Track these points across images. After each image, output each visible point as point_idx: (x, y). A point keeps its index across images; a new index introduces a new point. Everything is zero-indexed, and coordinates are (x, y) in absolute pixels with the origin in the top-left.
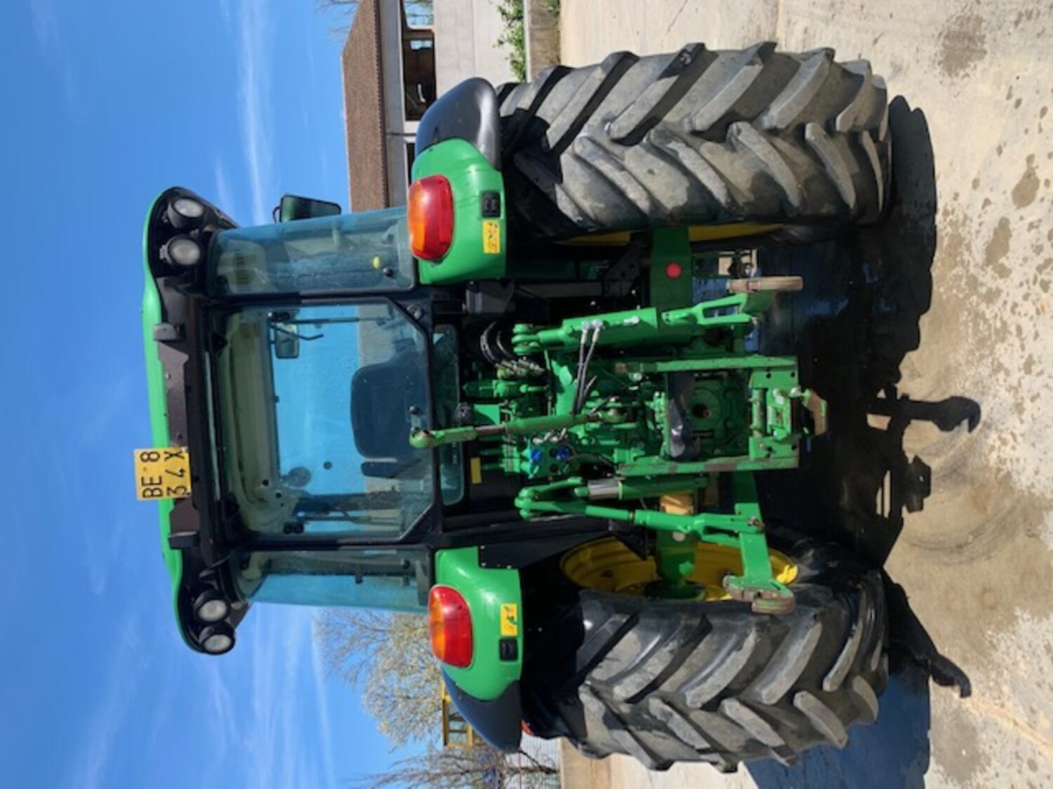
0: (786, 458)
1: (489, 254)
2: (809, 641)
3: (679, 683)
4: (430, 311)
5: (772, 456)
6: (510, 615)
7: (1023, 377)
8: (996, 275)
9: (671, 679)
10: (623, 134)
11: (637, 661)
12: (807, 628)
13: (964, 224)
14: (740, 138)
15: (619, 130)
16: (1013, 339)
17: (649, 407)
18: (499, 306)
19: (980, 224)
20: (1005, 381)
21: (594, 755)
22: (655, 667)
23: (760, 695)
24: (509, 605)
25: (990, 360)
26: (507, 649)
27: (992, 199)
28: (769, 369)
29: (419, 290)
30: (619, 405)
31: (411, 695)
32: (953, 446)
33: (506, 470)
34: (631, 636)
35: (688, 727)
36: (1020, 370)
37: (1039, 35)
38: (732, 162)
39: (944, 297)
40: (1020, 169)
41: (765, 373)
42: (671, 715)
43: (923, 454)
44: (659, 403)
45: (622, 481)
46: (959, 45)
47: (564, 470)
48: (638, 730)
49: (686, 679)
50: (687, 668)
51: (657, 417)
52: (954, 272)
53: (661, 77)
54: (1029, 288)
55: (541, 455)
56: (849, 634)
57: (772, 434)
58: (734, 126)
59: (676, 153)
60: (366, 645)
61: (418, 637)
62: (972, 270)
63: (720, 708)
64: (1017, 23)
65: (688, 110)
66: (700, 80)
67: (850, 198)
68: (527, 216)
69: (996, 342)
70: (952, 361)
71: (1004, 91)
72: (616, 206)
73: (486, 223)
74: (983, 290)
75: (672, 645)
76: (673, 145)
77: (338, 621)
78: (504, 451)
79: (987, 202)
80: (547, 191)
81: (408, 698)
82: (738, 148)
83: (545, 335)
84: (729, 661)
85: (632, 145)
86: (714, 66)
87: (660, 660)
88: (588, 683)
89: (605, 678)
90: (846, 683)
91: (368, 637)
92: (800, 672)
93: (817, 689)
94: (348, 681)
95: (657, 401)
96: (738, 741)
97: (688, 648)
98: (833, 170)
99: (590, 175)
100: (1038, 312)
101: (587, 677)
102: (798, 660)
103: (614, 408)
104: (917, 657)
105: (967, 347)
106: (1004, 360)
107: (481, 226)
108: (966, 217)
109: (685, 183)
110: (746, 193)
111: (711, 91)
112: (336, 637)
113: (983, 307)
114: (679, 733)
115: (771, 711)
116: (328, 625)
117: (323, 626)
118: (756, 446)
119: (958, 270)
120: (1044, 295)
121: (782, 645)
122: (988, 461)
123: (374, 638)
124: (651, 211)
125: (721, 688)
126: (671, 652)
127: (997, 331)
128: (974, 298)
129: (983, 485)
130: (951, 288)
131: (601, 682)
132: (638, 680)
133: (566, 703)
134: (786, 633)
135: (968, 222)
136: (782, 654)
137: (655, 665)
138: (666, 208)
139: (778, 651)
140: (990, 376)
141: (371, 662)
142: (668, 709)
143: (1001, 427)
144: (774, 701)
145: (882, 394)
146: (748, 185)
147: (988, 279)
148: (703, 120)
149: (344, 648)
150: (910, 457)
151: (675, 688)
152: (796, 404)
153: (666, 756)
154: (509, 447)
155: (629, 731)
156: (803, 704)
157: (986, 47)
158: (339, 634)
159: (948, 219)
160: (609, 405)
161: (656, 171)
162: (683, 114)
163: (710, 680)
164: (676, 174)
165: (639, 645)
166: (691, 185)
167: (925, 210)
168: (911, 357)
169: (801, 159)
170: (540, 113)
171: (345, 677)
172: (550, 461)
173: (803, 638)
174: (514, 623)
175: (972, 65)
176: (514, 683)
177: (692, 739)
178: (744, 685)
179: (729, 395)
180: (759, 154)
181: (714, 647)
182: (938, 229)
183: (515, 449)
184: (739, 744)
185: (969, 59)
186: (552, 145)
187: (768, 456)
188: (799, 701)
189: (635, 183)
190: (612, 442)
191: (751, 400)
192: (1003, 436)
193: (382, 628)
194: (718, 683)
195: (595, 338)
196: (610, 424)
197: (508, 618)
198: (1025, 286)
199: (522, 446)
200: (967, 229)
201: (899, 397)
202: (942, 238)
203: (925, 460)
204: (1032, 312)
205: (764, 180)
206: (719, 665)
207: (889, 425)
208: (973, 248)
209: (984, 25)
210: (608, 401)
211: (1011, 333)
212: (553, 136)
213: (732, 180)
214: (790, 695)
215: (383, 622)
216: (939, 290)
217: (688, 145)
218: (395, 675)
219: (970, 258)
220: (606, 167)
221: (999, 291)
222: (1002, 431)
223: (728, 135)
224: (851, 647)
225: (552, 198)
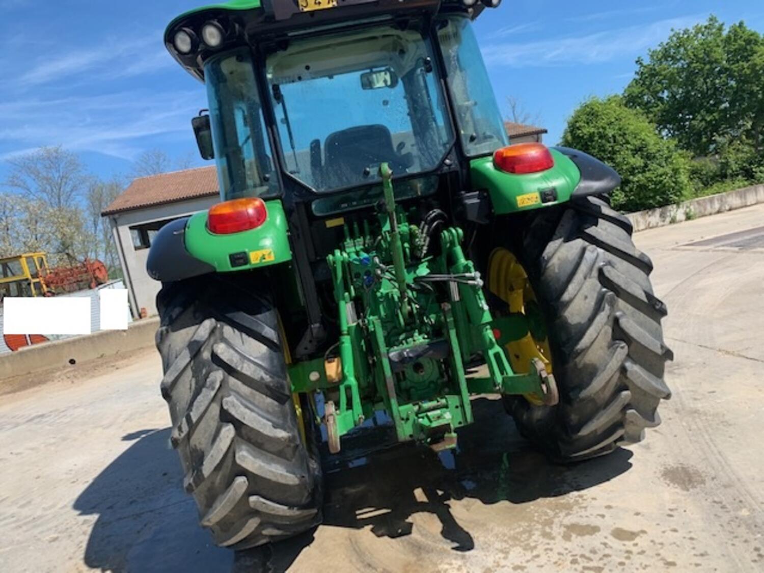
0: (405, 431)
1: (516, 201)
2: (286, 476)
3: (238, 390)
4: (451, 170)
5: (403, 422)
6: (266, 257)
7: (508, 567)
8: (562, 534)
9: (239, 383)
10: (607, 274)
11: (248, 356)
12: (294, 473)
13: (581, 508)
14: (619, 349)
15: (609, 271)
16: (529, 555)
17: (415, 332)
18: (472, 216)
19: (587, 516)
20: (500, 558)
21: (159, 340)
22: (247, 369)
23: (241, 450)
24: (272, 255)
25: (508, 546)
26: (239, 258)
27: (606, 518)
28: (462, 406)
29: (464, 160)
30: (415, 311)
31: (9, 232)
32: (435, 542)
33: (345, 243)
34: (264, 349)
35: (207, 403)
36: (513, 564)
37: (716, 515)
38: (601, 348)
39: (528, 510)
40: (635, 528)
41: (458, 404)
42: (213, 389)
43: (416, 526)
44: (420, 339)
45: (358, 324)
46: (682, 475)
47: (358, 283)
48: (192, 368)
49: (242, 394)
50: (251, 393)
51: (410, 340)
52: (548, 511)
53: (645, 292)
54: (567, 554)
55: (367, 264)
56: (291, 506)
57: (419, 418)
58: (623, 344)
59: (603, 310)
60: (44, 191)
61: (61, 230)
62: (556, 520)
63: (225, 424)
64: (715, 502)
65: (628, 312)
66: (646, 317)
67: (585, 432)
68: (533, 224)
69: (520, 546)
70: (491, 526)
71: (673, 506)
72: (558, 280)
73: (537, 194)
74: (548, 529)
75: (267, 378)
76: (607, 307)
77: (61, 166)
78: (359, 240)
79: (603, 516)
80: (557, 232)
81: (8, 229)
82: (611, 349)
83: (458, 250)
84: (265, 421)
85: (600, 282)
86: (655, 323)
87: (255, 371)
88: (219, 326)
89: (226, 335)
90: (255, 513)
91: (52, 190)
92: (263, 475)
93: (249, 493)
94: (11, 179)
95: (420, 337)
96: (200, 443)
97: (266, 390)
98: (602, 415)
99: (574, 259)
100: (555, 563)
101: (222, 323)
102: (271, 471)
103: (412, 308)
104: (268, 564)
105: (506, 531)
106: (512, 555)
107: (535, 192)
108: (585, 508)
109: (583, 320)
110: (583, 362)
111: (641, 324)
112: (48, 166)
113: (537, 533)
114: (200, 398)
115: (229, 462)
116: (56, 158)
117: (54, 154)
118: (409, 409)
119: (551, 513)
120: (568, 563)
121: (279, 459)
122: (440, 564)
123: (52, 196)
124: (563, 303)
125: (242, 420)
126: (262, 378)
127: (528, 544)
128: (540, 527)
129: (421, 566)
130: (536, 512)
131: (222, 333)
132: (235, 360)
133: (195, 312)
134: (288, 460)
135: (583, 510)
136: (272, 461)
137: (250, 368)
138: (564, 312)
139: (274, 457)
140: (497, 549)
141: (31, 196)
142: (217, 386)
143: (468, 564)
144: (238, 461)
145: (440, 493)
146: (587, 362)
147: (557, 530)
148: (625, 323)
149: (39, 173)
150: (410, 520)
151: (233, 388)
152: (446, 428)
153: (174, 394)
154: (362, 243)
155: (190, 361)
156: (239, 484)
157: (691, 490)
158: (50, 168)
159: (577, 499)
160: (413, 305)
161: (587, 301)
162: (625, 311)
163: (247, 411)
164: (588, 314)
165: (259, 355)
166: (583, 324)
167: (574, 485)
168: (477, 503)
169: (607, 393)
170: (600, 221)
171: (13, 177)
172: (362, 272)
173: (287, 472)
174: (261, 260)
175: (676, 485)
176: (214, 268)
177: (197, 408)
178: (246, 438)
179: (432, 386)
180: (611, 364)
181: (270, 410)
182: (568, 495)
183: (362, 247)
184: (197, 445)
185: (678, 484)
186: (587, 231)
187: (403, 419)
188: (241, 480)
189: (578, 288)
190: (383, 313)
191: (439, 399)
192: (463, 568)
193: (62, 201)
194: (246, 417)
195: (470, 282)
196: (401, 309)
197: (264, 255)
198: (567, 552)
199: (367, 250)
200: (579, 510)
201: (446, 502)
202: (564, 499)
203: (414, 529)
204: (554, 560)
205: (592, 372)
206: (259, 415)
207: (422, 503)
208: (569, 517)
209: (702, 485)
210: (415, 304)
211: (532, 552)
212: (592, 231)
213: (590, 351)
214: (244, 472)
215: (67, 201)
216: (531, 506)
217: (608, 317)
218: (26, 216)
219: (562, 517)
220: (583, 268)
221: (553, 538)
222: (466, 566)
223: (617, 342)
224: (282, 510)
225: (555, 237)
